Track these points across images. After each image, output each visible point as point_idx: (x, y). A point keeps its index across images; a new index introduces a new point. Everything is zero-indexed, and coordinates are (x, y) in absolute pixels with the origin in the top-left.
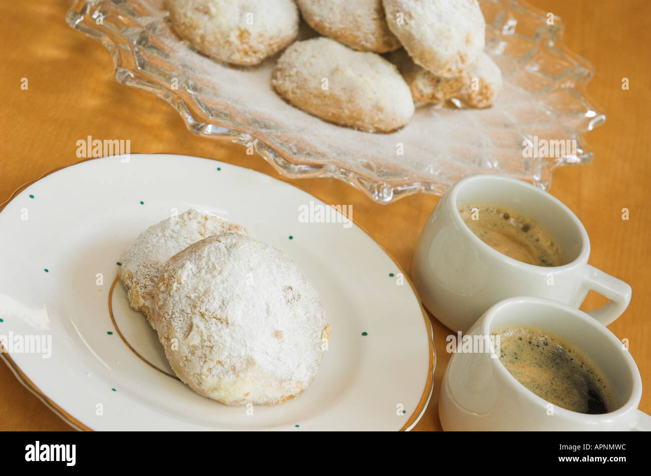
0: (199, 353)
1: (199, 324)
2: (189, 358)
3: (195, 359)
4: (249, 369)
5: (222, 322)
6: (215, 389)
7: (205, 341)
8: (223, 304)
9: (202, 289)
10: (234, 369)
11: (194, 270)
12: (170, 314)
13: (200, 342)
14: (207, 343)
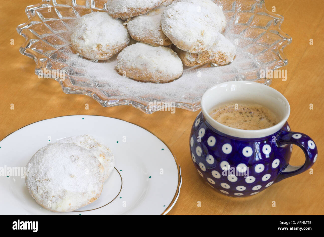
0: (44, 196)
1: (39, 185)
2: (42, 200)
3: (44, 199)
4: (66, 194)
5: (47, 181)
6: (57, 208)
7: (44, 190)
8: (45, 173)
9: (36, 171)
10: (60, 197)
11: (32, 165)
12: (30, 186)
13: (42, 192)
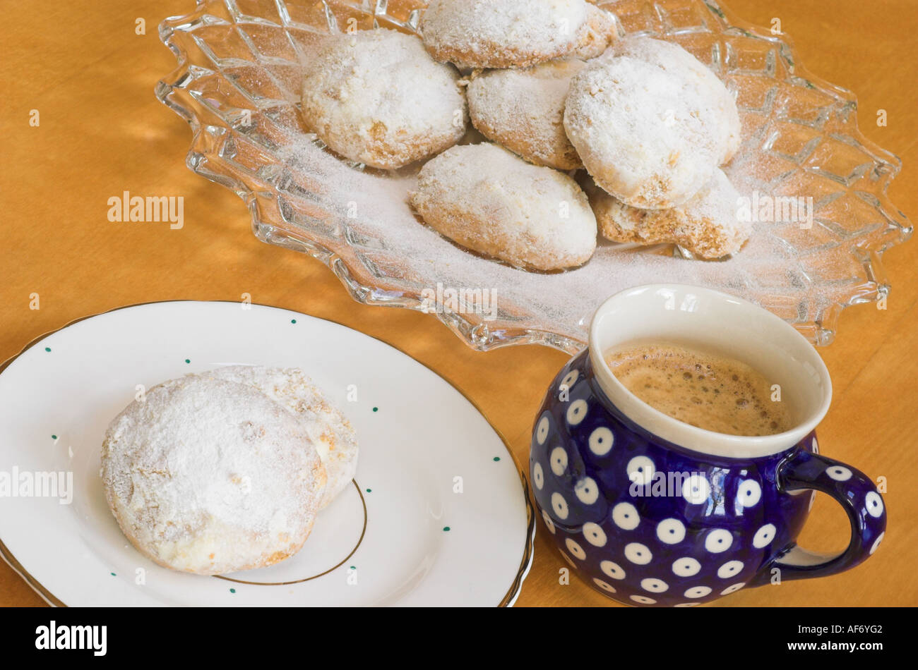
0: (146, 517)
1: (139, 483)
2: (138, 526)
3: (142, 525)
4: (207, 526)
5: (164, 476)
6: (173, 557)
7: (149, 501)
8: (164, 455)
9: (138, 443)
10: (189, 528)
11: (130, 423)
12: (111, 479)
13: (144, 503)
14: (152, 504)
